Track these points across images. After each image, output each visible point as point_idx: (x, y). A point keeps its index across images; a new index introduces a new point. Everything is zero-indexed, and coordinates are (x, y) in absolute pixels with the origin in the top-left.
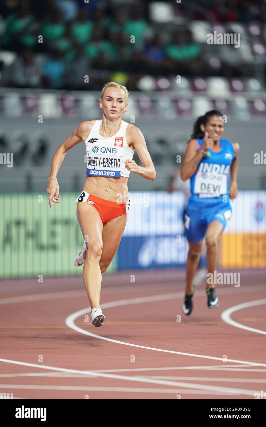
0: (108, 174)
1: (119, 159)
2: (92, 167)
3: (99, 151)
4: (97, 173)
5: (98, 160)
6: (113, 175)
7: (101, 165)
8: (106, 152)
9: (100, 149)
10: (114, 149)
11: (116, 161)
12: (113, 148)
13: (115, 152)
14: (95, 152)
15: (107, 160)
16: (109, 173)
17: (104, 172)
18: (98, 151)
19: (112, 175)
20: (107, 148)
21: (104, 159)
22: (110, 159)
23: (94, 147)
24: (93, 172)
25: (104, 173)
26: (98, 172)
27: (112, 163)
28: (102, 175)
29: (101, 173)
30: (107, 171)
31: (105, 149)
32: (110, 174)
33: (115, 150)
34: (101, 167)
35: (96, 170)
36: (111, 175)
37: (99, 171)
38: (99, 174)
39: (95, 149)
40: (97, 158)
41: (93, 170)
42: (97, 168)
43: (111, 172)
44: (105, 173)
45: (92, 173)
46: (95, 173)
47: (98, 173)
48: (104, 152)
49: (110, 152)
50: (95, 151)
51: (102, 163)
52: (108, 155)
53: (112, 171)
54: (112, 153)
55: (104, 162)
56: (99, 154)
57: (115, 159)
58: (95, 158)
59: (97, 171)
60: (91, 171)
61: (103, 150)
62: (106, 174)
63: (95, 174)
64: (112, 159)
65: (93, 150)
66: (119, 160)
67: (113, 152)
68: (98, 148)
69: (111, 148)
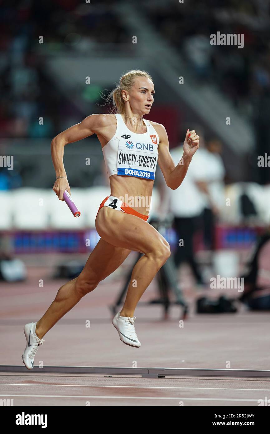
0: (143, 175)
2: (127, 166)
3: (135, 147)
4: (132, 173)
5: (134, 157)
6: (148, 177)
7: (137, 164)
8: (142, 148)
9: (135, 144)
10: (151, 146)
11: (152, 159)
12: (149, 145)
13: (152, 149)
15: (143, 158)
16: (145, 174)
17: (140, 172)
18: (133, 147)
19: (147, 176)
20: (143, 144)
21: (140, 156)
22: (146, 157)
24: (129, 172)
25: (140, 174)
26: (134, 171)
27: (148, 162)
28: (137, 175)
29: (136, 174)
30: (142, 171)
31: (141, 145)
32: (145, 175)
34: (136, 166)
35: (132, 169)
37: (135, 171)
38: (135, 175)
39: (130, 145)
40: (133, 155)
42: (133, 167)
43: (147, 173)
44: (141, 174)
45: (127, 172)
46: (130, 172)
47: (134, 173)
48: (140, 148)
49: (147, 150)
50: (129, 147)
51: (137, 162)
52: (145, 153)
53: (148, 172)
54: (149, 150)
55: (140, 161)
56: (134, 151)
58: (130, 155)
59: (133, 170)
60: (126, 170)
61: (139, 146)
62: (142, 175)
63: (130, 174)
64: (149, 157)
65: (127, 145)
66: (155, 159)
68: (133, 143)
69: (147, 144)
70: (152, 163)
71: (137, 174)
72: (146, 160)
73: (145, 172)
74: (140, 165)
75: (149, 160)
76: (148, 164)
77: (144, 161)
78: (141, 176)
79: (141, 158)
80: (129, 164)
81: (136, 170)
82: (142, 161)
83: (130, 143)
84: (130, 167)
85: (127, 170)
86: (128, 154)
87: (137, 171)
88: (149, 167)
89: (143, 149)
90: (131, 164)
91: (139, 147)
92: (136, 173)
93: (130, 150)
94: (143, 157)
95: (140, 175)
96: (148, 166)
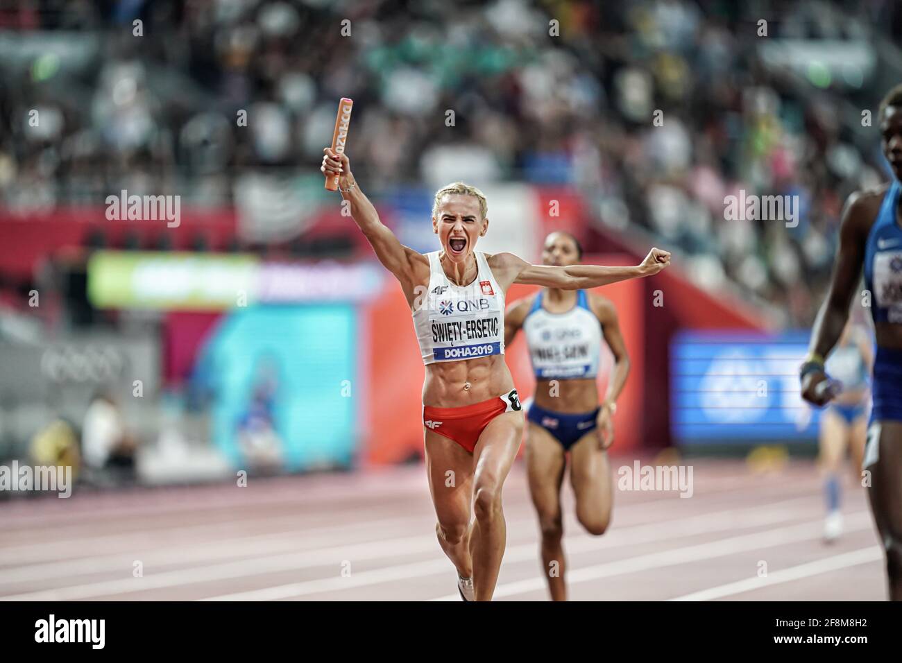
70: (493, 328)
71: (468, 353)
72: (481, 326)
73: (483, 345)
74: (469, 337)
75: (486, 324)
76: (486, 332)
77: (476, 329)
78: (477, 354)
79: (469, 326)
80: (451, 339)
81: (465, 347)
82: (473, 329)
83: (446, 305)
84: (452, 345)
85: (448, 351)
86: (445, 324)
87: (468, 349)
88: (488, 335)
89: (470, 310)
92: (466, 351)
94: (473, 322)
95: (474, 354)
96: (485, 336)
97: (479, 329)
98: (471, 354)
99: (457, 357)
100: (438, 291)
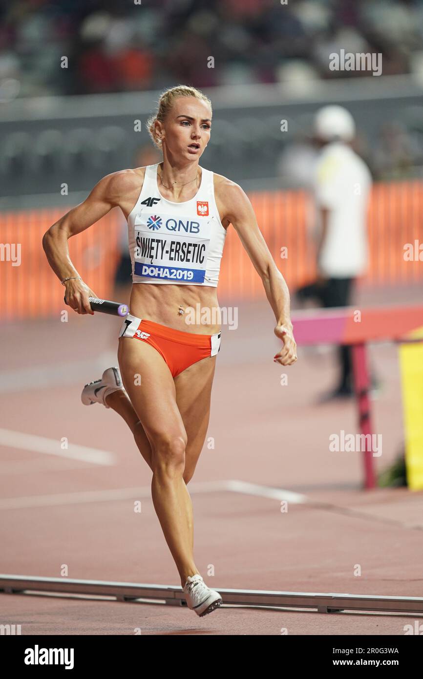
0: (179, 275)
1: (203, 246)
2: (147, 261)
3: (163, 226)
4: (156, 272)
5: (160, 244)
6: (188, 279)
8: (177, 229)
9: (164, 222)
10: (194, 225)
11: (197, 248)
12: (192, 223)
13: (196, 230)
14: (155, 229)
15: (178, 246)
16: (182, 273)
17: (172, 271)
18: (160, 227)
19: (188, 277)
20: (180, 222)
21: (173, 243)
22: (184, 244)
23: (152, 217)
24: (149, 271)
25: (171, 274)
26: (159, 270)
27: (189, 252)
29: (164, 274)
30: (177, 269)
31: (176, 223)
32: (183, 275)
33: (196, 225)
34: (165, 262)
35: (155, 267)
36: (185, 278)
37: (162, 269)
38: (161, 276)
39: (155, 223)
40: (158, 241)
41: (149, 266)
42: (157, 262)
43: (186, 272)
44: (174, 274)
45: (146, 271)
46: (152, 271)
47: (159, 272)
48: (174, 229)
49: (187, 231)
50: (154, 226)
51: (167, 252)
52: (182, 236)
53: (188, 270)
54: (191, 231)
55: (172, 250)
56: (162, 234)
57: (195, 245)
58: (153, 240)
59: (157, 269)
60: (144, 267)
61: (171, 224)
62: (176, 275)
63: (152, 275)
64: (190, 245)
65: (149, 223)
66: (203, 248)
67: (193, 230)
68: (161, 220)
69: (188, 222)
70: (199, 254)
71: (166, 275)
72: (185, 250)
73: (183, 270)
74: (171, 259)
75: (191, 249)
76: (190, 256)
77: (180, 251)
78: (175, 277)
79: (174, 247)
80: (152, 257)
81: (164, 268)
82: (177, 251)
83: (155, 219)
84: (152, 263)
85: (147, 268)
86: (149, 239)
87: (167, 270)
88: (191, 260)
89: (179, 230)
90: (155, 257)
91: (172, 227)
92: (165, 272)
93: (153, 231)
94: (178, 243)
95: (172, 277)
96: (188, 260)
97: (183, 252)
98: (169, 277)
99: (154, 277)
100: (150, 202)
